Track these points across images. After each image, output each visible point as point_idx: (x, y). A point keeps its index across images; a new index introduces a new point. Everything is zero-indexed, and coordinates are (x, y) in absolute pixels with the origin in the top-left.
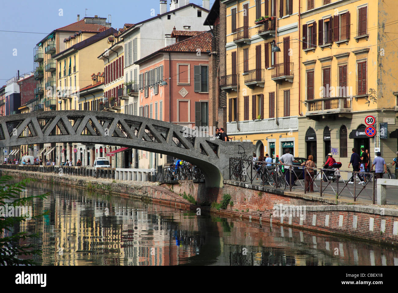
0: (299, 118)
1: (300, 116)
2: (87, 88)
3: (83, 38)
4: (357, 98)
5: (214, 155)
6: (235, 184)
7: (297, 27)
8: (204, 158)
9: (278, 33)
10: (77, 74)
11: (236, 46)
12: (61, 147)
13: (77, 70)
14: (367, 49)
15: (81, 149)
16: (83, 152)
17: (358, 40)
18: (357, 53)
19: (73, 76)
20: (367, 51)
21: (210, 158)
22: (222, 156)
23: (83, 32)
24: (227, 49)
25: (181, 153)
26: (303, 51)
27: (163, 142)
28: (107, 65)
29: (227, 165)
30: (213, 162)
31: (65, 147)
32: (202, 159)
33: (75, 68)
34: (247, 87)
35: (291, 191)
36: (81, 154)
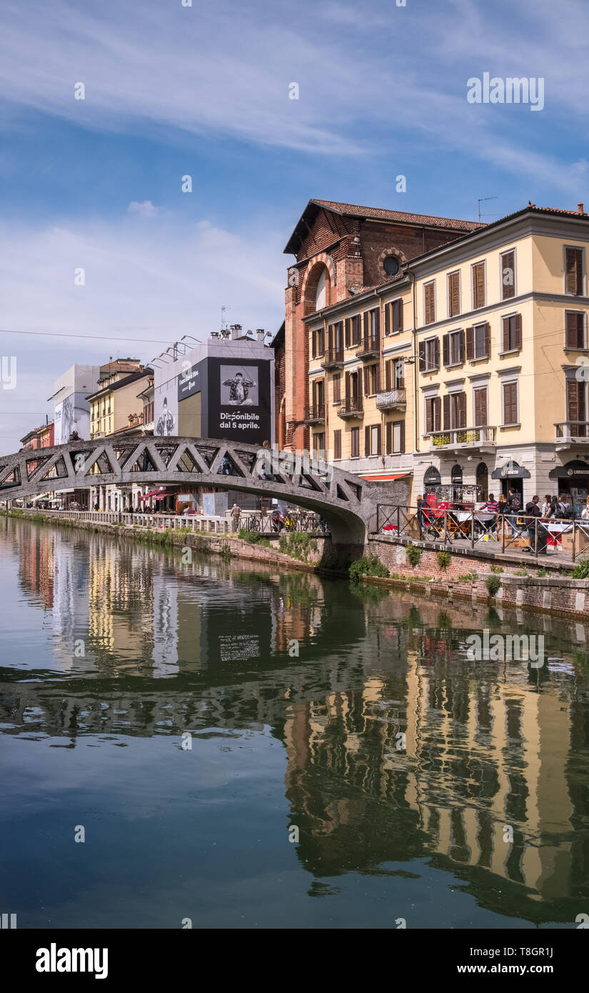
0: (415, 455)
1: (416, 453)
2: (124, 430)
3: (118, 378)
4: (503, 429)
5: (355, 500)
6: (392, 541)
7: (410, 346)
8: (342, 504)
9: (383, 354)
10: (112, 416)
11: (324, 372)
12: (93, 492)
13: (112, 410)
14: (517, 367)
15: (116, 494)
16: (118, 497)
17: (503, 357)
18: (502, 373)
19: (107, 418)
20: (517, 370)
21: (351, 505)
22: (366, 502)
23: (118, 372)
24: (310, 376)
25: (311, 498)
26: (420, 374)
27: (287, 482)
28: (147, 404)
29: (372, 513)
30: (354, 510)
31: (98, 492)
32: (340, 506)
33: (109, 409)
34: (339, 418)
35: (503, 552)
36: (116, 499)
